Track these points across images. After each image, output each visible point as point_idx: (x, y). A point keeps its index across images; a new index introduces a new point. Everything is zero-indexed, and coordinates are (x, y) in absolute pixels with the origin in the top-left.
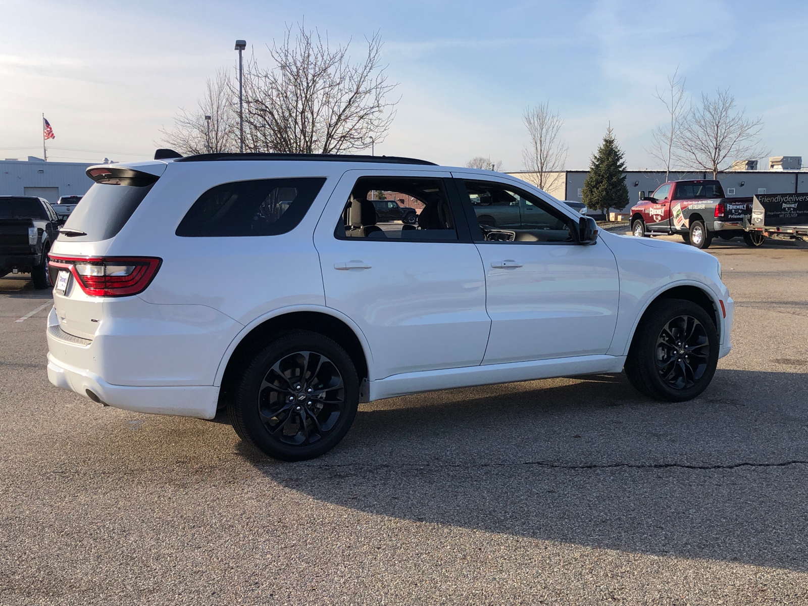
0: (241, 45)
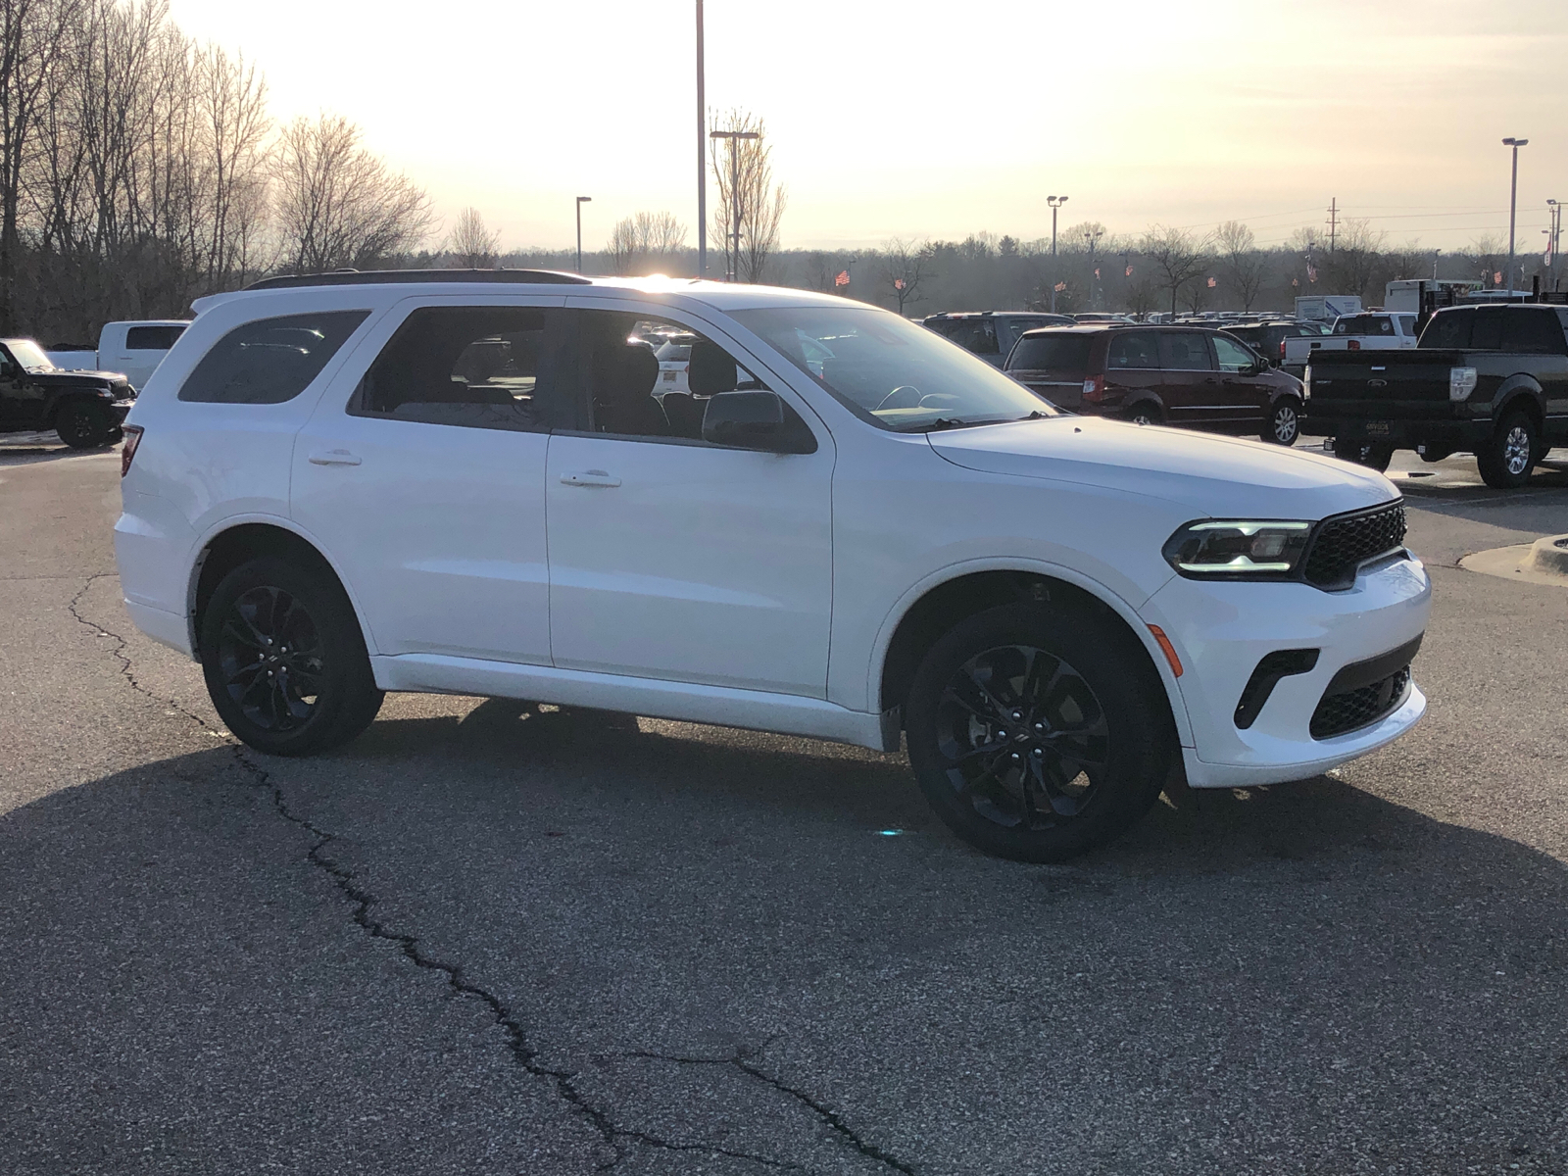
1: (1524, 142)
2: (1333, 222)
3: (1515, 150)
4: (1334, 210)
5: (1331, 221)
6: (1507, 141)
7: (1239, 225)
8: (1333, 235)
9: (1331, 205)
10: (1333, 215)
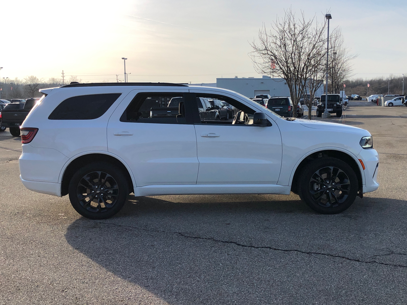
0: (329, 17)
1: (126, 59)
2: (63, 77)
3: (125, 61)
4: (63, 74)
5: (62, 76)
6: (123, 58)
7: (34, 77)
8: (63, 80)
9: (62, 72)
10: (63, 75)
